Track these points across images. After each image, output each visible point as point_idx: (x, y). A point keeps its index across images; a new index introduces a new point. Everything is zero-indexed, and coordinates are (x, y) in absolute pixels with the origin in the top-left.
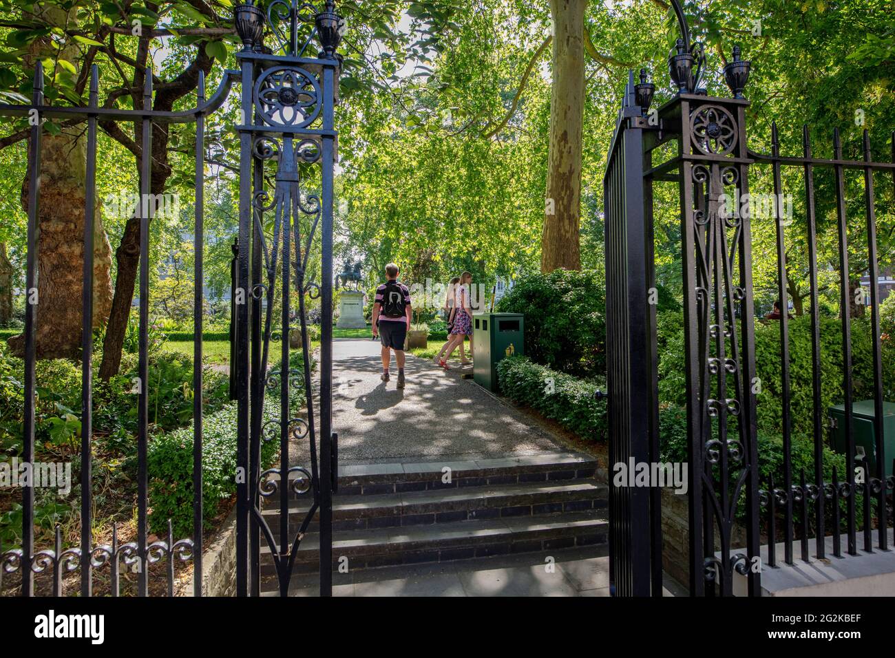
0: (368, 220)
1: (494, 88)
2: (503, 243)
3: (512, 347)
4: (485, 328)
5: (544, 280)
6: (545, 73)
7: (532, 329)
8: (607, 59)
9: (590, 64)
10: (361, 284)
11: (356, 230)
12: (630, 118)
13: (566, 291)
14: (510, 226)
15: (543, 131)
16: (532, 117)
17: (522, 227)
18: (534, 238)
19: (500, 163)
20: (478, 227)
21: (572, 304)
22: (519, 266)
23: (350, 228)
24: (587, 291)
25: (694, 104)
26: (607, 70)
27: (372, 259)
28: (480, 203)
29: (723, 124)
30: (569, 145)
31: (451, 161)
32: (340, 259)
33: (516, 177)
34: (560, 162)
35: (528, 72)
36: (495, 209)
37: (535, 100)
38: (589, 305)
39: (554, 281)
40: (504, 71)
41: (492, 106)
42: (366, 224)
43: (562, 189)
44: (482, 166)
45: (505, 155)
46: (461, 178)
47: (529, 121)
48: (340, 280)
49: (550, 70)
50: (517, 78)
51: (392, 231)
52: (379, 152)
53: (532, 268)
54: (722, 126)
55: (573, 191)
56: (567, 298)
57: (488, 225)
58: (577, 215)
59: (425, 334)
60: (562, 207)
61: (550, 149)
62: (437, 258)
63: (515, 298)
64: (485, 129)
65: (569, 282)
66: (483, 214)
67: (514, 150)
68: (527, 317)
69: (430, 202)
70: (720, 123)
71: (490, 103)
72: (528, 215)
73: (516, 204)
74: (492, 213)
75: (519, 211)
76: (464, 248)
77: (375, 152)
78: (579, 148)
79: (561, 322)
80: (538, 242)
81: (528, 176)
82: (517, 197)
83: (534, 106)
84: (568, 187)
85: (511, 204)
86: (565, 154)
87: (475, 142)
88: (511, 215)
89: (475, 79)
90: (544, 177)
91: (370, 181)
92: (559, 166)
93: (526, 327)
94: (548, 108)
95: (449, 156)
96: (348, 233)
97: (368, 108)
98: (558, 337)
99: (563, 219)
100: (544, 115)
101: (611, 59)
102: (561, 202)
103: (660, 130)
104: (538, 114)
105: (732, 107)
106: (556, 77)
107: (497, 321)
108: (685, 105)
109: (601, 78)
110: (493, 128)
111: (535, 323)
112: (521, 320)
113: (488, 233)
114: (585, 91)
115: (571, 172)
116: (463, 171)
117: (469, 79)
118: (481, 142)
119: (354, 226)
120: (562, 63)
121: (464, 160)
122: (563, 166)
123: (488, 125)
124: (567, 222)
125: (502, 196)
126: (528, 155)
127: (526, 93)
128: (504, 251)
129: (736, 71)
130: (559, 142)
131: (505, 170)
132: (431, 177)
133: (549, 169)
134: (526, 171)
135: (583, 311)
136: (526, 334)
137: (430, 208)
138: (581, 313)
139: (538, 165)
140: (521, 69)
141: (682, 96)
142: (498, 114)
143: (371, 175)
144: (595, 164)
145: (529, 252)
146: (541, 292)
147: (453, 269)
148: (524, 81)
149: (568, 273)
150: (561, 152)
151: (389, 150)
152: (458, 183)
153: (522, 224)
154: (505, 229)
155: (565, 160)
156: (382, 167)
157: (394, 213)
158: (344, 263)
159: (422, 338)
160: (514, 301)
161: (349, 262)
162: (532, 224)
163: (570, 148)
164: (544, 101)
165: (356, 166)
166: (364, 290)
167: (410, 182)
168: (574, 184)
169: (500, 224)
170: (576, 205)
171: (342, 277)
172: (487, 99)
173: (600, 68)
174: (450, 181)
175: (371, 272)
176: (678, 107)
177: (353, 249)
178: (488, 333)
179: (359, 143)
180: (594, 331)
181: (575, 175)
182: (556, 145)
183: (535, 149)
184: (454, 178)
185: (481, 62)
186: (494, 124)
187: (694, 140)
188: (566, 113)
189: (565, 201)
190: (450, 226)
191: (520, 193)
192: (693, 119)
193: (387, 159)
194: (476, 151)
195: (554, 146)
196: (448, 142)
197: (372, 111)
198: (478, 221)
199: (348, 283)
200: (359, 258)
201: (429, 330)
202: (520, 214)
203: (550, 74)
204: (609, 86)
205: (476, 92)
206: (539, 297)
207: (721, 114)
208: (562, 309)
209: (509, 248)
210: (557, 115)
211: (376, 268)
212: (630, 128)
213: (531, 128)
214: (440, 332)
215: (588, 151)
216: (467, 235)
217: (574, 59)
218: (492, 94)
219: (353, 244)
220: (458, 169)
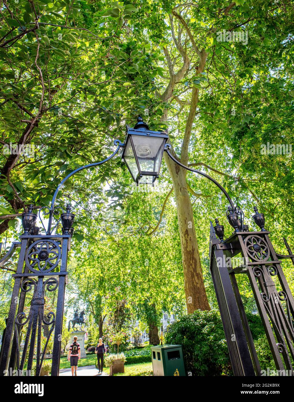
0: (89, 283)
1: (150, 211)
2: (164, 292)
3: (178, 372)
4: (159, 359)
5: (190, 319)
6: (173, 203)
7: (188, 355)
8: (199, 195)
9: (192, 197)
10: (83, 325)
11: (82, 289)
12: (215, 245)
13: (203, 326)
14: (167, 282)
15: (176, 229)
16: (170, 223)
17: (173, 282)
18: (181, 287)
19: (157, 247)
20: (149, 284)
21: (208, 335)
22: (175, 304)
23: (79, 288)
24: (216, 324)
25: (244, 236)
26: (200, 199)
27: (91, 307)
28: (149, 270)
29: (260, 244)
30: (190, 236)
31: (132, 248)
32: (73, 309)
33: (166, 254)
34: (187, 245)
35: (165, 203)
36: (157, 273)
37: (170, 215)
38: (218, 334)
39: (195, 320)
40: (154, 203)
41: (150, 219)
42: (88, 285)
43: (190, 260)
44: (148, 250)
45: (159, 243)
46: (138, 257)
47: (168, 225)
48: (71, 323)
49: (175, 201)
50: (160, 206)
51: (102, 291)
52: (95, 248)
53: (182, 304)
54: (260, 245)
55: (196, 260)
56: (205, 330)
57: (154, 282)
58: (200, 273)
59: (123, 361)
60: (192, 270)
61: (181, 238)
62: (128, 306)
63: (174, 333)
64: (148, 231)
65: (204, 319)
66: (151, 275)
67: (163, 240)
68: (183, 347)
69: (123, 272)
70: (259, 244)
71: (149, 218)
72: (175, 274)
73: (168, 269)
74: (156, 275)
75: (170, 272)
76: (143, 298)
77: (92, 248)
78: (195, 237)
79: (205, 349)
80: (183, 289)
81: (172, 253)
82: (168, 265)
83: (170, 218)
84: (193, 258)
85: (165, 269)
86: (189, 241)
87: (143, 238)
88: (166, 275)
89: (141, 207)
90: (180, 252)
91: (89, 265)
92: (187, 247)
93: (184, 354)
94: (177, 218)
95: (131, 246)
96: (77, 292)
97: (89, 227)
98: (204, 360)
99: (194, 276)
100: (175, 222)
101: (201, 195)
102: (191, 267)
103: (231, 249)
104: (172, 221)
105: (262, 235)
106: (178, 204)
107: (166, 352)
108: (240, 237)
109: (198, 203)
110: (152, 230)
111: (189, 351)
112: (180, 350)
113: (155, 287)
114: (192, 210)
115: (193, 250)
116: (139, 253)
117: (138, 208)
118: (146, 238)
119: (81, 287)
120: (180, 199)
121: (139, 248)
122: (189, 247)
123: (149, 228)
124: (196, 278)
125: (160, 264)
126: (171, 242)
127: (165, 212)
128: (165, 297)
129: (258, 218)
130: (185, 235)
131: (160, 250)
132: (122, 258)
133: (182, 248)
134: (171, 250)
135: (216, 339)
136: (185, 360)
137: (122, 275)
138: (215, 340)
139: (176, 246)
140: (162, 202)
141: (237, 233)
142: (153, 223)
143: (90, 261)
144: (204, 243)
145: (178, 297)
146: (189, 328)
147: (137, 310)
148: (164, 207)
149: (202, 313)
150: (186, 240)
151: (99, 247)
152: (136, 260)
153: (173, 280)
154: (164, 284)
155: (189, 244)
156: (96, 256)
157: (103, 280)
158: (74, 311)
159: (121, 364)
160: (174, 335)
161: (77, 311)
162: (178, 280)
163: (190, 237)
164: (175, 215)
165: (82, 257)
166: (85, 329)
167: (112, 261)
168: (196, 256)
169: (161, 281)
170: (199, 267)
171: (72, 321)
172: (148, 216)
173: (197, 199)
174: (132, 259)
175: (90, 316)
176: (237, 238)
177: (80, 302)
178: (161, 361)
179: (85, 244)
180: (225, 353)
181: (195, 251)
182: (183, 237)
183: (173, 238)
184: (134, 258)
185: (143, 201)
186: (152, 228)
187: (249, 254)
188: (185, 221)
189: (193, 266)
190: (134, 284)
191: (169, 262)
192: (246, 243)
193: (99, 252)
194: (144, 242)
195: (182, 237)
196: (130, 239)
197: (91, 228)
198: (149, 281)
199: (77, 325)
200: (83, 306)
201: (125, 358)
202: (171, 274)
203: (175, 203)
204: (202, 206)
205: (142, 214)
206: (188, 332)
207: (258, 239)
208: (204, 339)
209: (168, 295)
210: (182, 222)
211: (93, 313)
212: (217, 250)
213: (170, 228)
214: (132, 357)
215: (200, 237)
216: (143, 290)
217: (185, 197)
218: (149, 214)
219: (80, 298)
220: (136, 252)
